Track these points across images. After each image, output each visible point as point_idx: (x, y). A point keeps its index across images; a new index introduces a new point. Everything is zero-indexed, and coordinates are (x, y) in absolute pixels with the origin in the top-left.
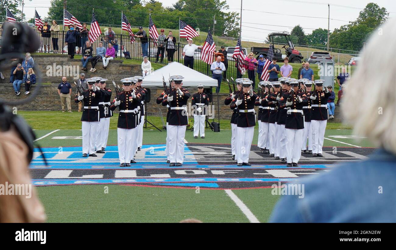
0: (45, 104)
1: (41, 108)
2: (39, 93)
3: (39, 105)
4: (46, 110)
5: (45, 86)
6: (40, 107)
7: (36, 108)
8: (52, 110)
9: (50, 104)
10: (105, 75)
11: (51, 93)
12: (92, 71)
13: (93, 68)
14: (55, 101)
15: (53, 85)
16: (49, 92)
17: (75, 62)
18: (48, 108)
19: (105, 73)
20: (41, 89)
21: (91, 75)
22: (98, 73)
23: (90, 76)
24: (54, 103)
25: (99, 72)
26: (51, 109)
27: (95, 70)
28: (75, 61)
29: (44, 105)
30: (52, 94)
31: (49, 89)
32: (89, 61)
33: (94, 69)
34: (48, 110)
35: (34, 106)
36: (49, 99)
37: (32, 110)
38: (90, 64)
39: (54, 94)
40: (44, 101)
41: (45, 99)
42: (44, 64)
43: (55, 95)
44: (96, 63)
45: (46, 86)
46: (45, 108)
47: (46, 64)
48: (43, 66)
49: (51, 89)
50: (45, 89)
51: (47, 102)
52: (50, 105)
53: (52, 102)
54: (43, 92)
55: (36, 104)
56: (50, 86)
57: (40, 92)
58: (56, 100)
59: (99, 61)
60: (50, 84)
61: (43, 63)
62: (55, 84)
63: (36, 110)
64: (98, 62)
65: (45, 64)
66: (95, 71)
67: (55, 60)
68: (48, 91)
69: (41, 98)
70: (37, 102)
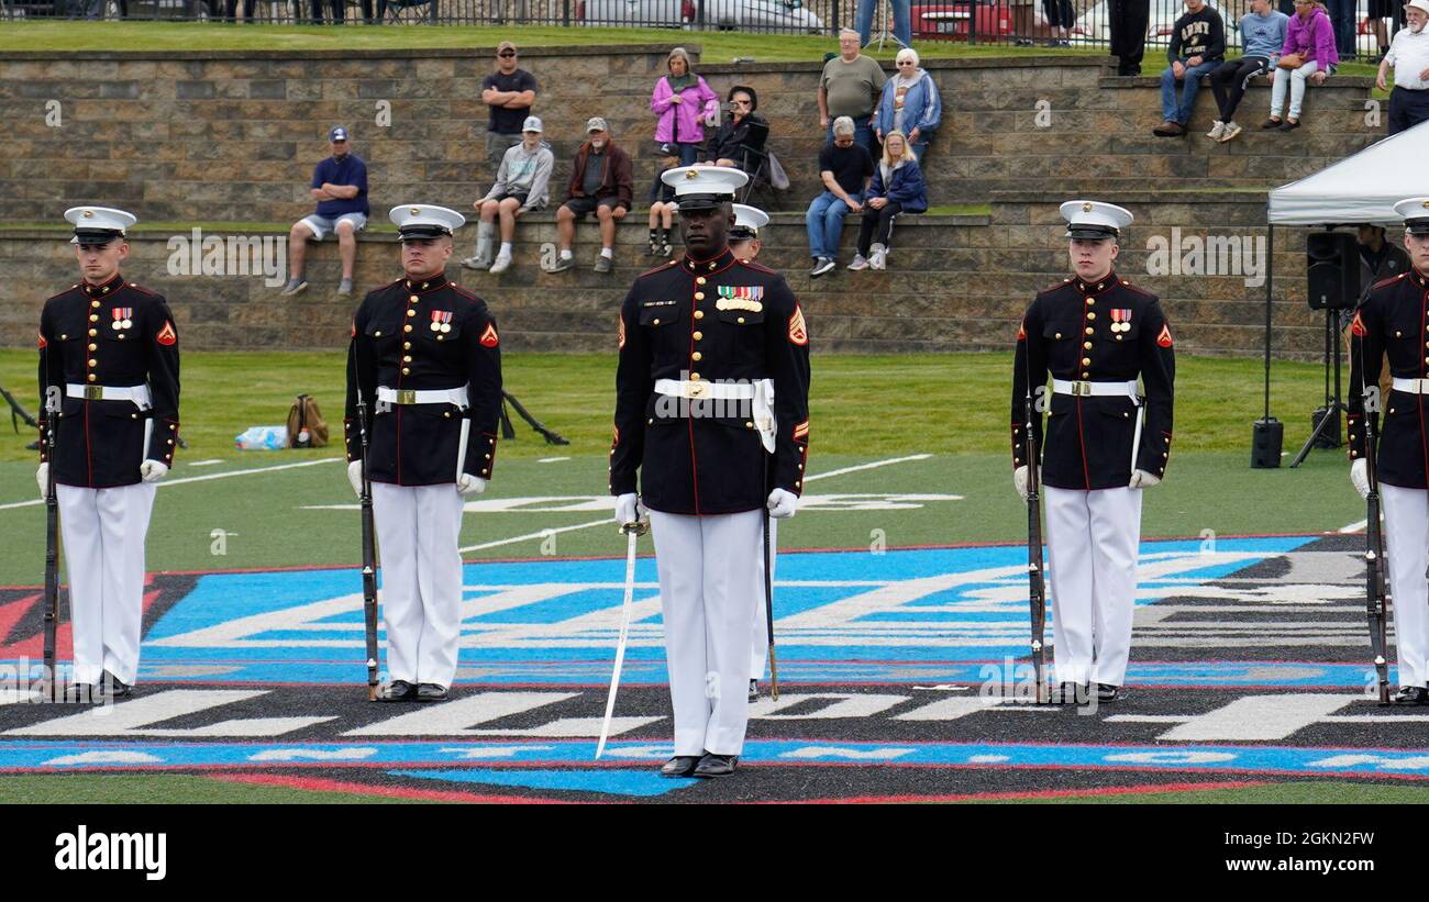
0: (963, 316)
1: (941, 339)
2: (937, 259)
3: (935, 324)
4: (966, 347)
5: (961, 222)
6: (940, 332)
7: (919, 338)
8: (993, 348)
9: (987, 315)
10: (1281, 160)
11: (989, 262)
12: (1222, 135)
13: (1226, 121)
14: (1009, 301)
15: (1000, 220)
16: (981, 251)
17: (1137, 90)
18: (976, 340)
19: (1281, 150)
20: (944, 239)
21: (1212, 163)
22: (1247, 147)
23: (1207, 163)
24: (1007, 309)
25: (1250, 143)
26: (989, 341)
27: (1234, 129)
28: (1134, 87)
29: (957, 324)
30: (999, 262)
31: (979, 238)
32: (1202, 88)
33: (1232, 124)
34: (978, 347)
35: (908, 329)
36: (979, 293)
37: (902, 348)
38: (1210, 102)
39: (1007, 266)
40: (956, 303)
41: (960, 290)
42: (984, 109)
43: (1013, 272)
44: (1239, 94)
45: (969, 223)
46: (962, 340)
47: (993, 104)
48: (980, 118)
49: (990, 240)
50: (964, 239)
51: (971, 304)
52: (985, 322)
53: (996, 308)
54: (952, 254)
55: (920, 319)
56: (985, 222)
57: (939, 254)
58: (1016, 293)
59: (1254, 85)
60: (988, 212)
61: (982, 103)
62: (1010, 212)
63: (919, 348)
64: (1248, 92)
65: (990, 108)
66: (1237, 136)
67: (1040, 86)
68: (978, 247)
69: (945, 284)
70: (923, 309)
